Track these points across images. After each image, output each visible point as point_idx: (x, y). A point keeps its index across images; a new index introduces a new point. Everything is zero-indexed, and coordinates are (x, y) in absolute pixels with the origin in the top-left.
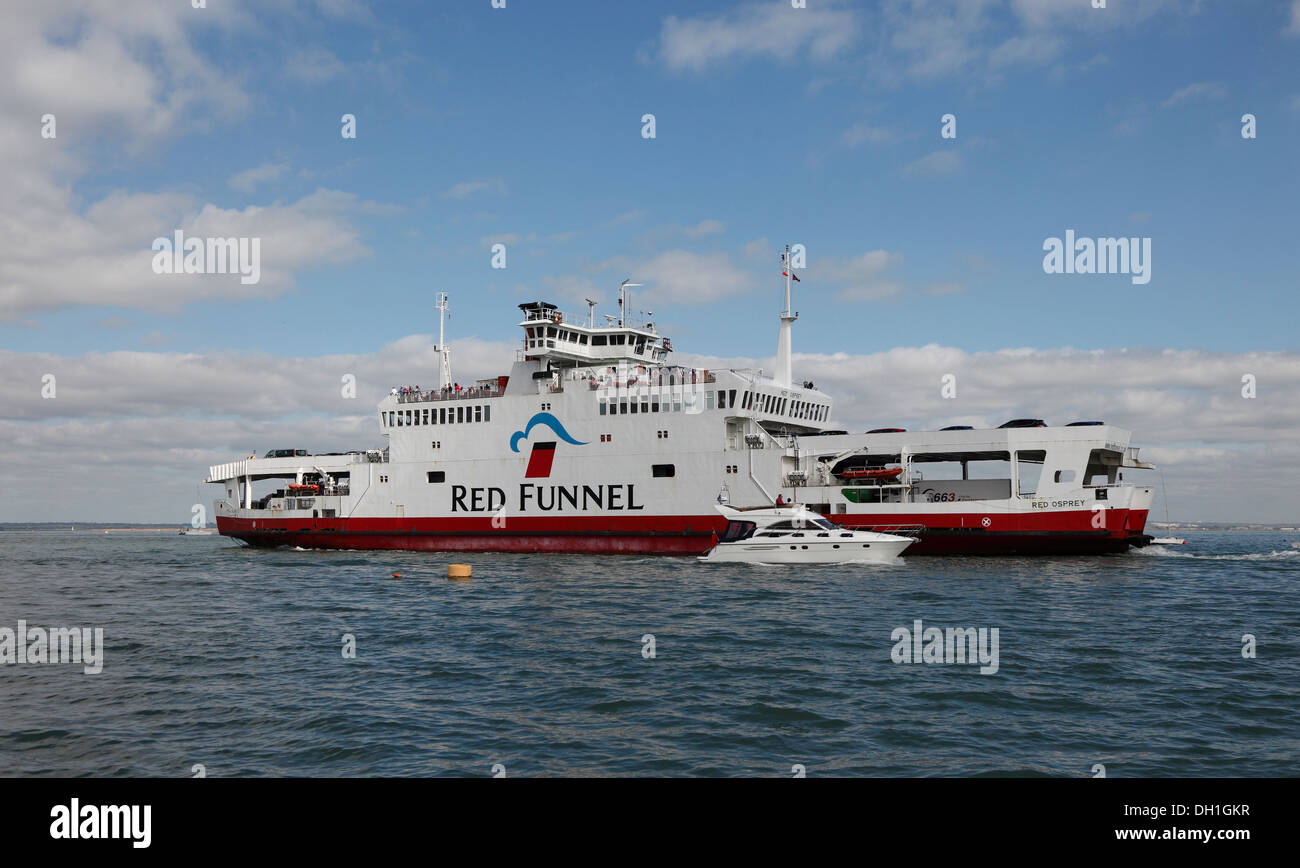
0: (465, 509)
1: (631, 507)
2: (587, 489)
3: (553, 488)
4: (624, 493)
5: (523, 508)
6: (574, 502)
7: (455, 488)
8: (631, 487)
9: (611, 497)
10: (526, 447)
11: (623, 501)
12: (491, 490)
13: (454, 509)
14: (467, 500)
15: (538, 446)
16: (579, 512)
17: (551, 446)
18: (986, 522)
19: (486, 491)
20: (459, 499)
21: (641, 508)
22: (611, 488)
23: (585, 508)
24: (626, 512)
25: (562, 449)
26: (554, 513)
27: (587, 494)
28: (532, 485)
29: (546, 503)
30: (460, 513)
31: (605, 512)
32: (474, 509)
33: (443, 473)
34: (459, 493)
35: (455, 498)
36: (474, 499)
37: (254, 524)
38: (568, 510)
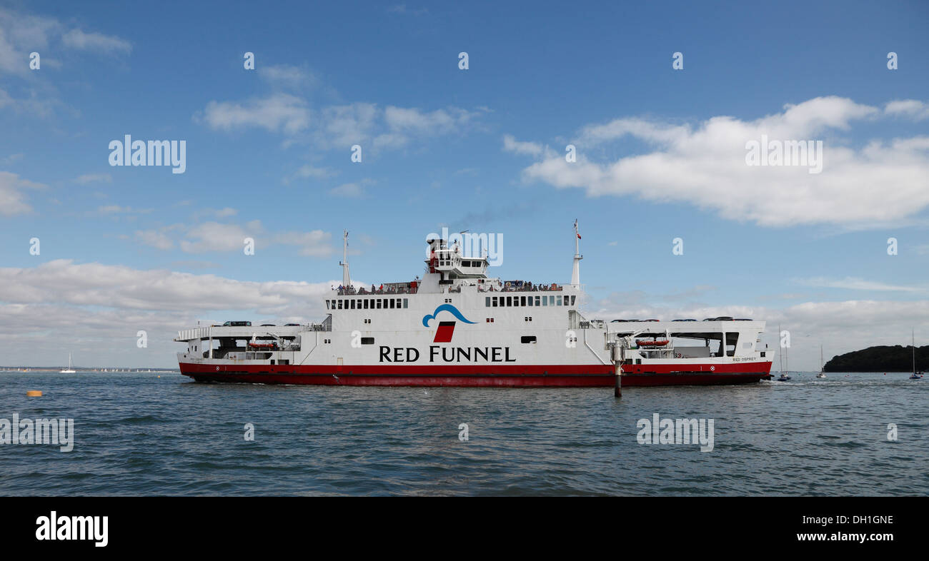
0: (389, 360)
1: (507, 359)
2: (477, 350)
3: (453, 349)
4: (503, 352)
5: (432, 360)
6: (468, 357)
7: (382, 348)
8: (507, 349)
9: (494, 354)
10: (434, 325)
11: (503, 356)
12: (408, 350)
13: (381, 360)
14: (391, 355)
15: (442, 324)
16: (472, 363)
17: (453, 324)
18: (713, 369)
19: (405, 351)
20: (385, 355)
21: (514, 361)
22: (494, 349)
23: (476, 360)
24: (504, 363)
25: (459, 326)
26: (454, 363)
27: (478, 353)
28: (439, 347)
29: (449, 356)
30: (385, 363)
31: (490, 363)
32: (396, 360)
33: (373, 339)
34: (385, 351)
35: (382, 354)
36: (396, 355)
37: (218, 368)
38: (464, 362)
